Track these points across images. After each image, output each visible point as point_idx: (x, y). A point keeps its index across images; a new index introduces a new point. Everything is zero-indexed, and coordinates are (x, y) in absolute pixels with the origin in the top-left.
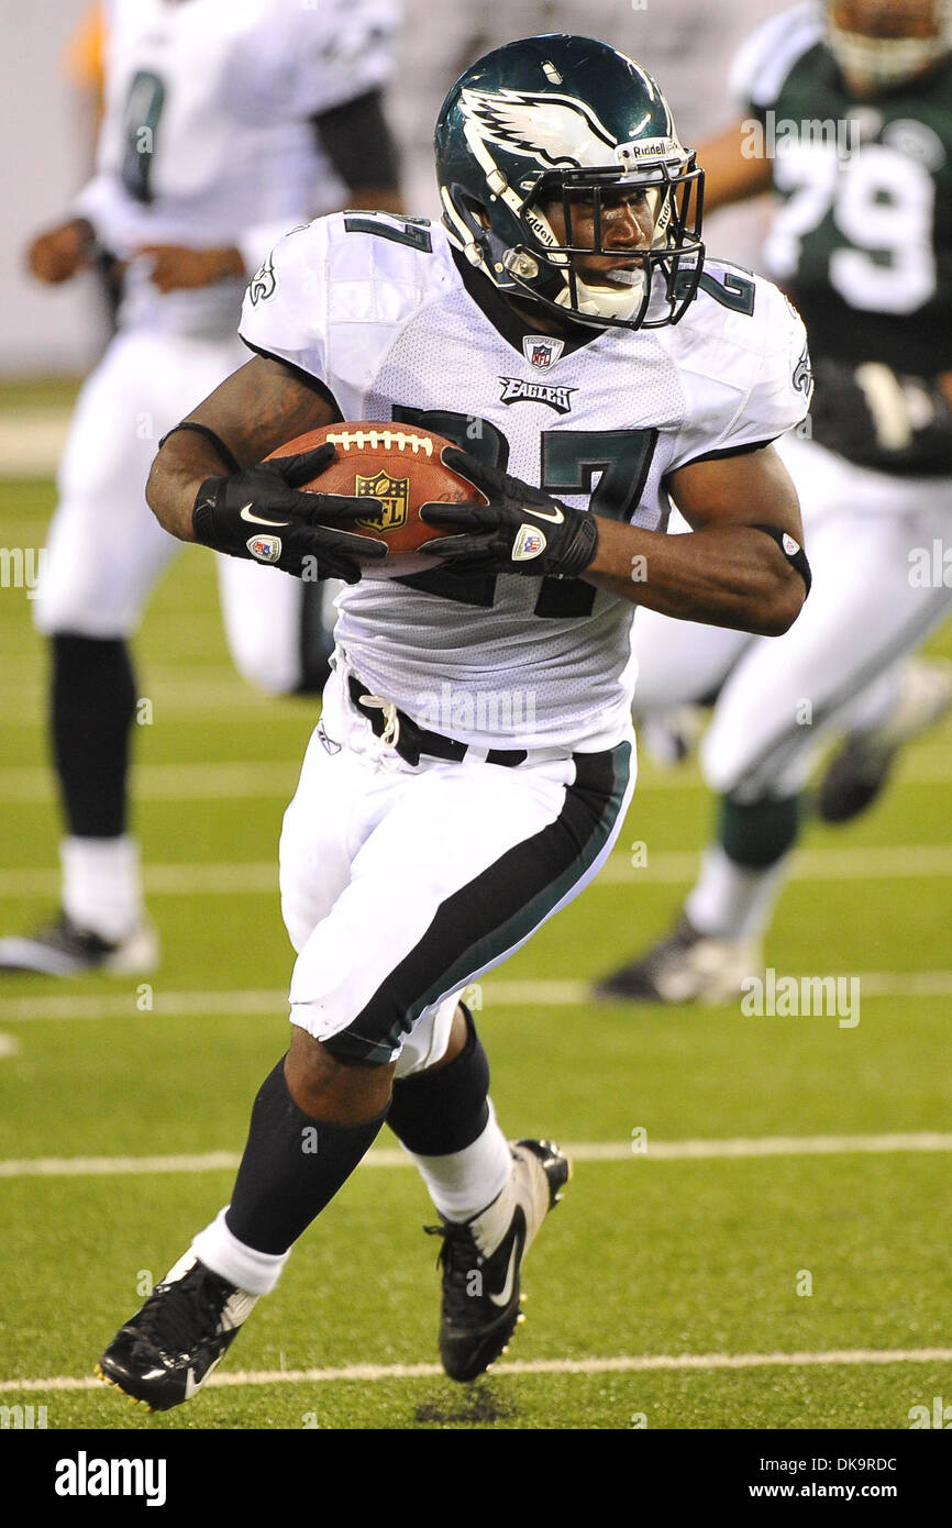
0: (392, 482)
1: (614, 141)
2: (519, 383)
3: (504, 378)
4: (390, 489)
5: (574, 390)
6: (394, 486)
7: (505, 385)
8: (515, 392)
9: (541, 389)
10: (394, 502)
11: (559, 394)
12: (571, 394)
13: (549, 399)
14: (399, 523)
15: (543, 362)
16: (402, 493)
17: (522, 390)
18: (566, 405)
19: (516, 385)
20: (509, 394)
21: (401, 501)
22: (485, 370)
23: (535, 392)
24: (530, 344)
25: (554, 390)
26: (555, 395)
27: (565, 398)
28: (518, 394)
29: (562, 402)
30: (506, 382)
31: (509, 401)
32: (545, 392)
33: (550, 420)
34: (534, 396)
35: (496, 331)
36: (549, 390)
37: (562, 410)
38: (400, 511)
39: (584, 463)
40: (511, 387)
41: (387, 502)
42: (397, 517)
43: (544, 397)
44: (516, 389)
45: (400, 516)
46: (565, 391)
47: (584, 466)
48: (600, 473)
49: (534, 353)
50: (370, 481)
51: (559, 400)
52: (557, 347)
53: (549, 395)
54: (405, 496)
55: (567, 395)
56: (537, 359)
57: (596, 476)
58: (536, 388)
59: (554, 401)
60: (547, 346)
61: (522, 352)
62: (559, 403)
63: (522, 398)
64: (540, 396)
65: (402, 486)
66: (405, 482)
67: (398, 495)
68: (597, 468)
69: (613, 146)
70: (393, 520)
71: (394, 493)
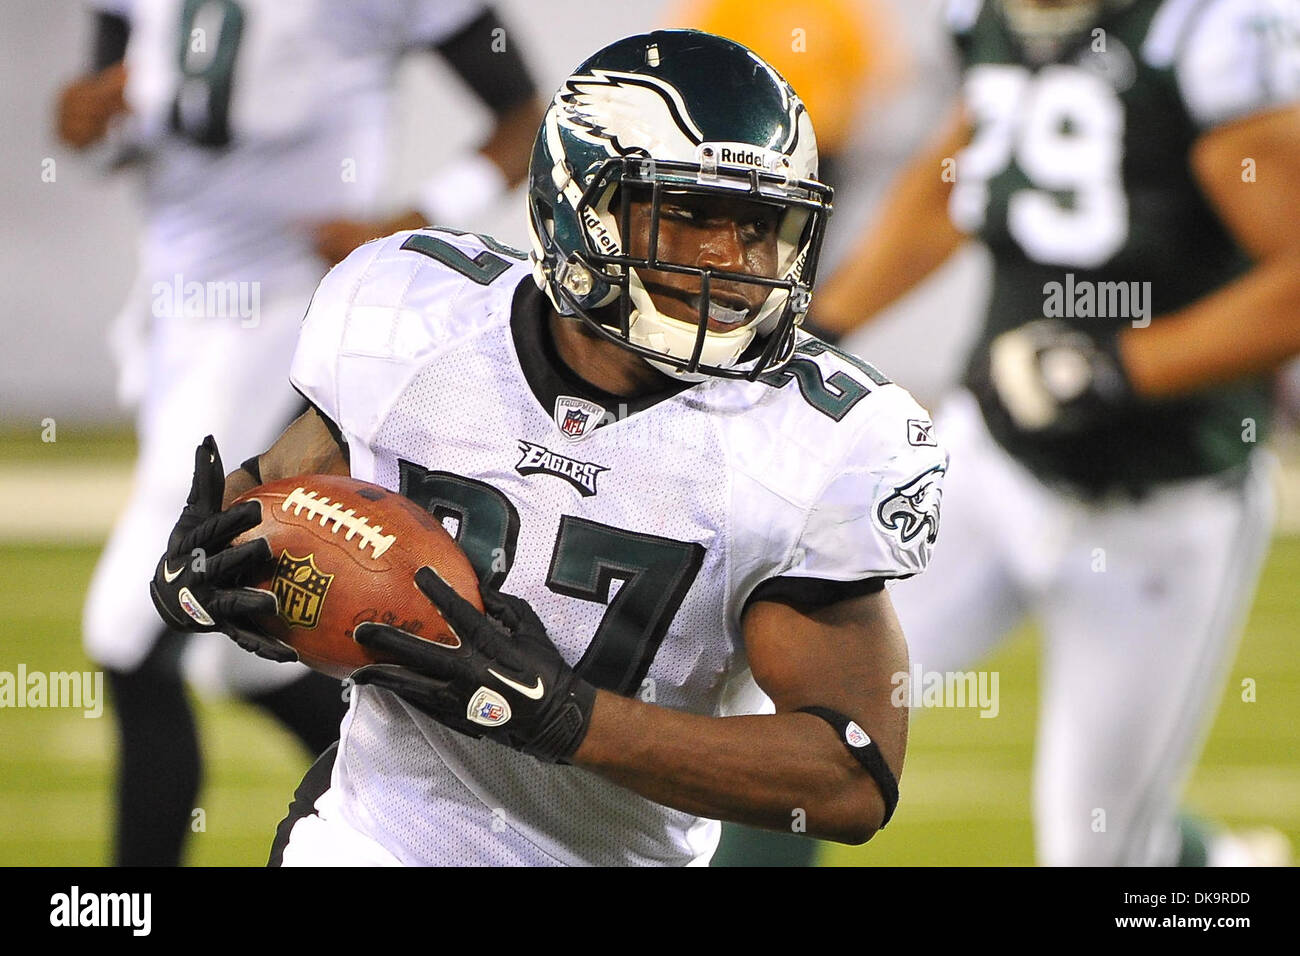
0: (313, 572)
1: (700, 136)
2: (542, 451)
3: (525, 443)
4: (309, 580)
5: (604, 469)
6: (314, 578)
7: (524, 451)
8: (535, 461)
9: (566, 462)
10: (308, 598)
11: (586, 472)
12: (600, 474)
13: (573, 476)
14: (306, 623)
15: (575, 430)
16: (319, 591)
17: (544, 460)
18: (590, 486)
19: (538, 454)
20: (527, 463)
21: (315, 599)
22: (505, 430)
23: (558, 465)
24: (564, 405)
25: (582, 466)
26: (582, 473)
27: (591, 477)
28: (538, 465)
29: (587, 482)
30: (525, 448)
31: (525, 471)
32: (570, 467)
33: (569, 503)
34: (557, 470)
35: (527, 385)
36: (575, 465)
37: (585, 492)
38: (311, 610)
39: (604, 565)
40: (532, 455)
41: (302, 594)
42: (307, 615)
43: (568, 473)
44: (537, 458)
45: (310, 616)
46: (593, 470)
47: (602, 568)
48: (621, 582)
49: (567, 417)
50: (293, 562)
51: (585, 478)
52: (596, 413)
53: (574, 470)
54: (321, 595)
55: (595, 475)
56: (568, 425)
57: (616, 585)
58: (560, 460)
59: (578, 479)
60: (584, 412)
61: (551, 413)
62: (584, 483)
63: (542, 470)
64: (563, 471)
65: (323, 582)
66: (327, 579)
67: (314, 591)
68: (619, 575)
69: (696, 142)
70: (303, 617)
71: (311, 586)
